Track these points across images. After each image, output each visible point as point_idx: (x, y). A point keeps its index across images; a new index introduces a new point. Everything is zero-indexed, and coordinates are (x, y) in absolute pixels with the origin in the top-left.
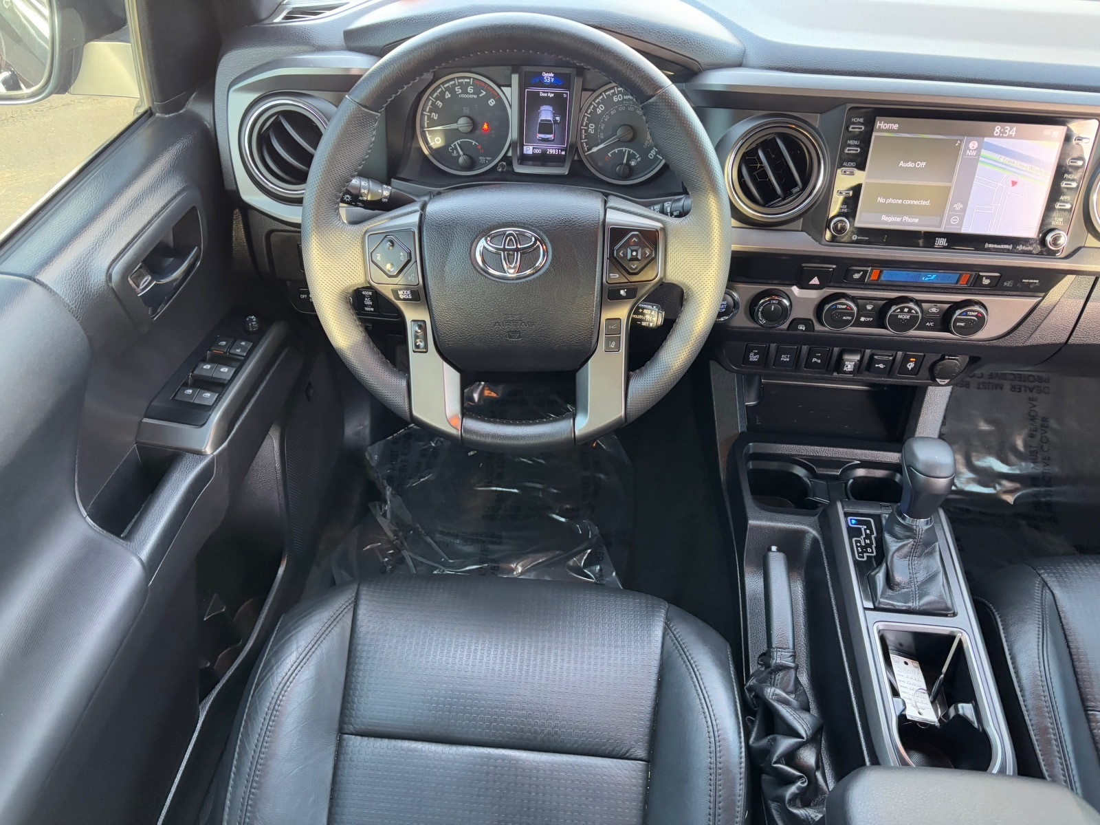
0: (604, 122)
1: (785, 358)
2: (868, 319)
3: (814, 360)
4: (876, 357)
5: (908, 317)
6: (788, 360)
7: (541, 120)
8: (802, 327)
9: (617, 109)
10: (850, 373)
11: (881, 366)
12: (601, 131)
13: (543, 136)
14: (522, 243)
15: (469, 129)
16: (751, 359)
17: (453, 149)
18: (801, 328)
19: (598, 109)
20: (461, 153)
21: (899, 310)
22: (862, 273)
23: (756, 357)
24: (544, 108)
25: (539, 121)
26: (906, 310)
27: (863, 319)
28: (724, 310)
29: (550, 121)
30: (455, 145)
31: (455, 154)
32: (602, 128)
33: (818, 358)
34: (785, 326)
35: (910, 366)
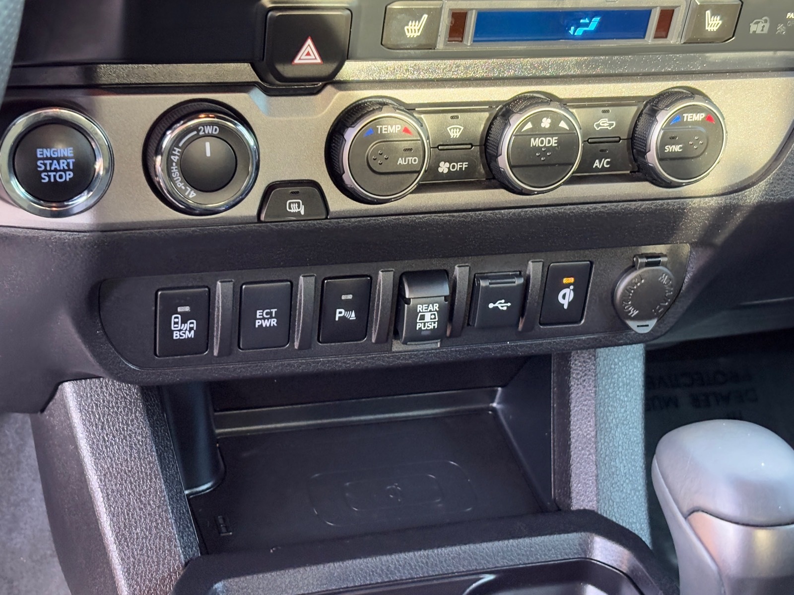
1: (265, 320)
2: (458, 166)
3: (340, 313)
4: (483, 283)
5: (554, 141)
6: (274, 322)
8: (296, 207)
10: (433, 335)
11: (502, 305)
16: (176, 336)
18: (294, 209)
21: (529, 126)
22: (425, 16)
23: (187, 326)
26: (546, 123)
27: (444, 168)
28: (69, 175)
33: (347, 306)
34: (248, 208)
35: (566, 297)
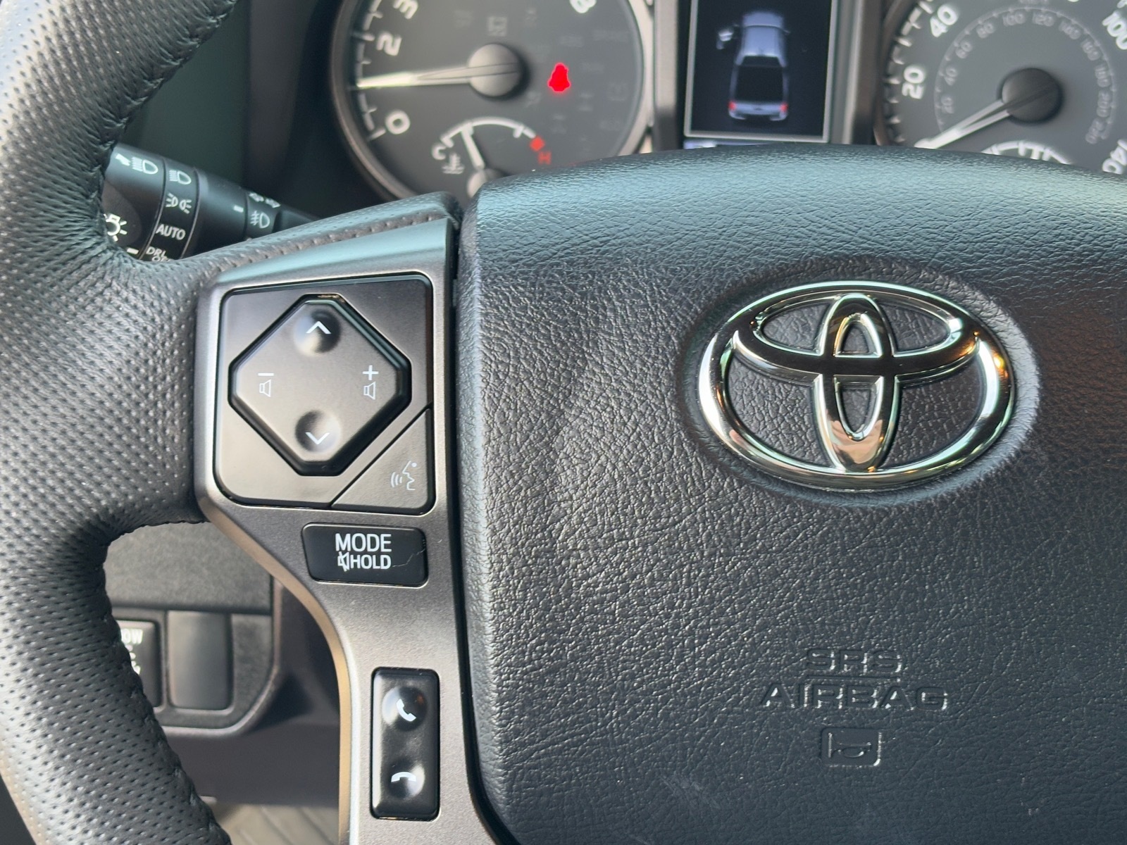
0: (955, 61)
7: (748, 59)
9: (998, 22)
12: (947, 90)
13: (748, 108)
14: (905, 342)
15: (508, 84)
17: (447, 152)
19: (933, 22)
20: (477, 160)
24: (753, 20)
25: (739, 61)
29: (775, 60)
30: (458, 139)
31: (454, 167)
32: (950, 80)
